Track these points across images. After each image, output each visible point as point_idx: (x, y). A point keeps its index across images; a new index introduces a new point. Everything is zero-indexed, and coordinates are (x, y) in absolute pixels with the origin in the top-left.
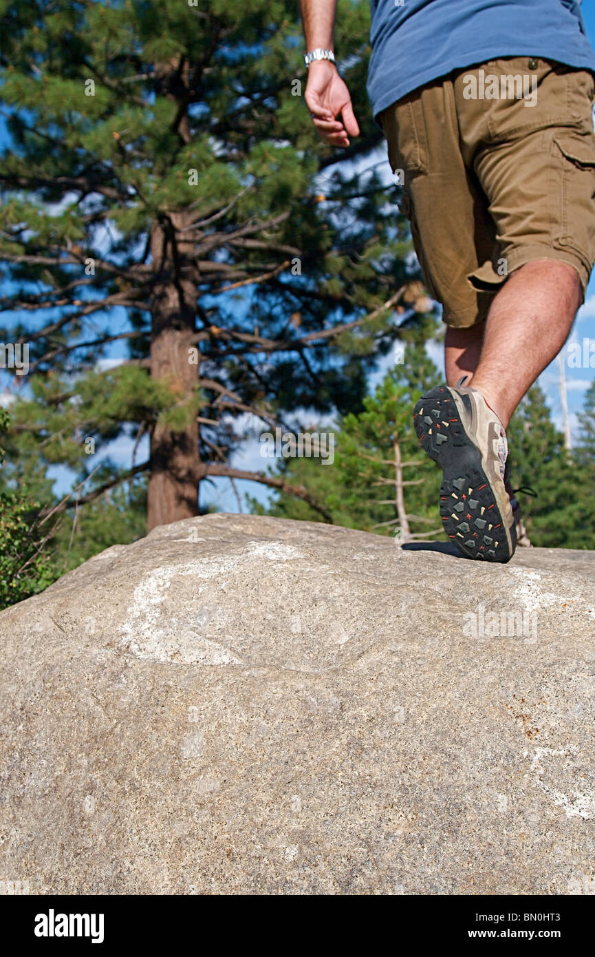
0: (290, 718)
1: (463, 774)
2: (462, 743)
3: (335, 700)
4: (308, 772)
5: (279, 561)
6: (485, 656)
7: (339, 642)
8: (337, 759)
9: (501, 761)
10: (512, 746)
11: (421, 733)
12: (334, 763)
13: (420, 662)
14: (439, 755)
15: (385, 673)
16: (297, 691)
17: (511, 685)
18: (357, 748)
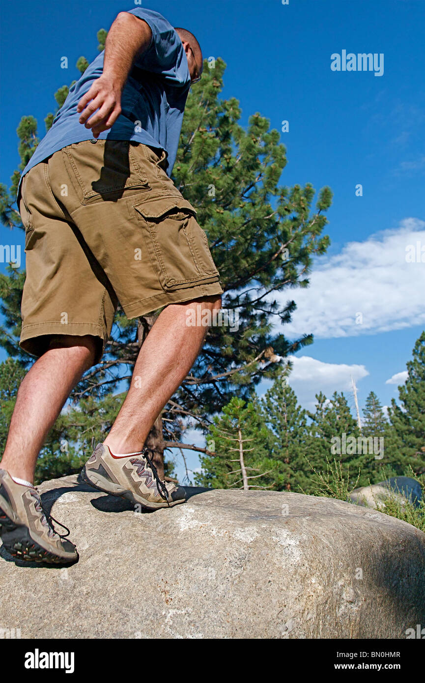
0: (47, 592)
1: (129, 625)
2: (131, 607)
3: (72, 582)
4: (50, 623)
5: (63, 504)
6: (152, 556)
7: (83, 549)
8: (66, 616)
9: (151, 617)
10: (157, 608)
11: (111, 601)
12: (64, 618)
13: (119, 560)
14: (119, 614)
15: (100, 567)
16: (54, 577)
17: (162, 573)
18: (77, 609)
